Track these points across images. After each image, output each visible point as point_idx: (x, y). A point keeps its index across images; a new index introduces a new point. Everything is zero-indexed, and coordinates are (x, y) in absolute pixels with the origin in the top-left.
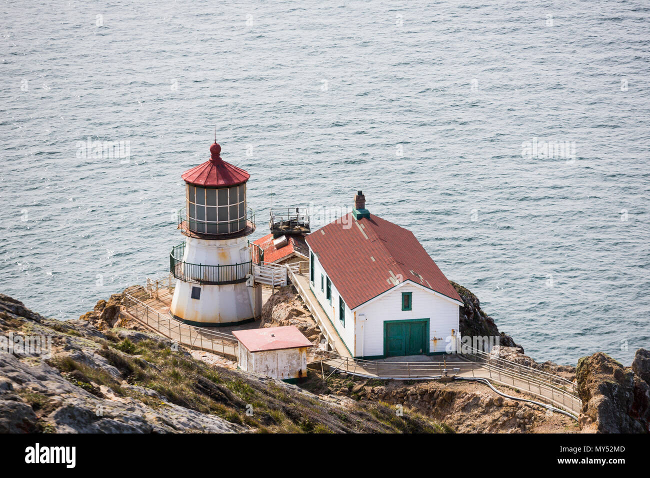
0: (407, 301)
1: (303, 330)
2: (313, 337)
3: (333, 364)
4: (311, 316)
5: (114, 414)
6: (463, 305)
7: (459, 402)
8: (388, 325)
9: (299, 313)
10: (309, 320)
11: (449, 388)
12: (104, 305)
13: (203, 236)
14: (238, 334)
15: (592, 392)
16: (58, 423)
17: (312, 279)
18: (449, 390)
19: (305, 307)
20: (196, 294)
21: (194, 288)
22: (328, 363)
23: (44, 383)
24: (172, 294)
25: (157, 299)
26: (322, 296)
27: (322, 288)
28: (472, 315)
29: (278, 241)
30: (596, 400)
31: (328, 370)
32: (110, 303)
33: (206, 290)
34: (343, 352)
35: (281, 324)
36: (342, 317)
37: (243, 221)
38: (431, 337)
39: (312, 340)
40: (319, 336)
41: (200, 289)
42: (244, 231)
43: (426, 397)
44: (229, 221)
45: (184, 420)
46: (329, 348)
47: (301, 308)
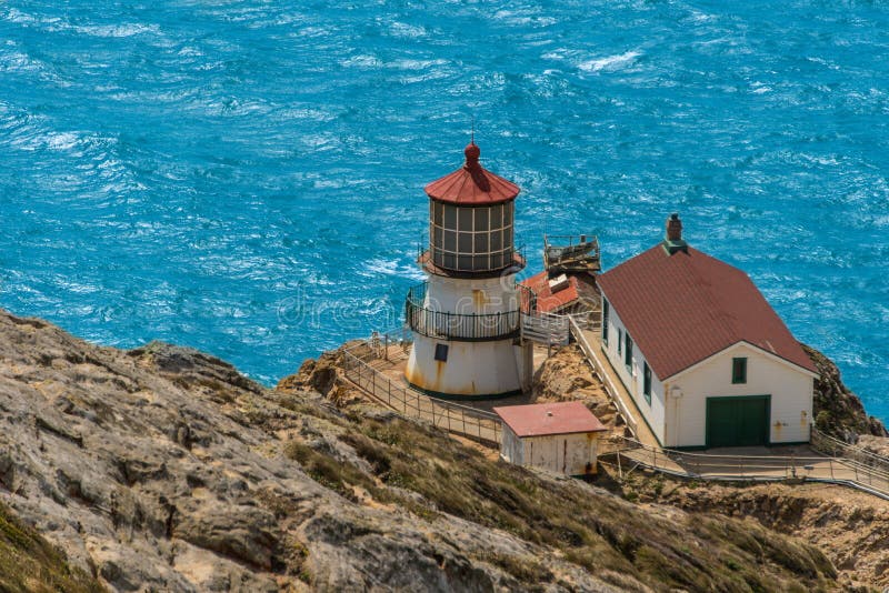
0: (739, 370)
1: (592, 407)
2: (606, 417)
3: (634, 456)
4: (603, 389)
6: (818, 377)
7: (810, 513)
8: (713, 403)
9: (587, 384)
10: (600, 393)
11: (796, 493)
12: (313, 367)
13: (453, 274)
14: (502, 411)
17: (605, 336)
18: (797, 496)
19: (595, 375)
20: (441, 354)
21: (438, 345)
22: (627, 455)
23: (284, 482)
24: (407, 353)
25: (386, 359)
26: (619, 362)
27: (620, 350)
28: (830, 391)
29: (553, 283)
31: (627, 463)
32: (322, 364)
33: (455, 350)
34: (649, 443)
35: (561, 399)
36: (647, 391)
37: (509, 254)
38: (773, 421)
39: (604, 422)
40: (614, 416)
41: (446, 347)
42: (509, 268)
43: (765, 505)
44: (489, 253)
46: (628, 433)
47: (589, 377)
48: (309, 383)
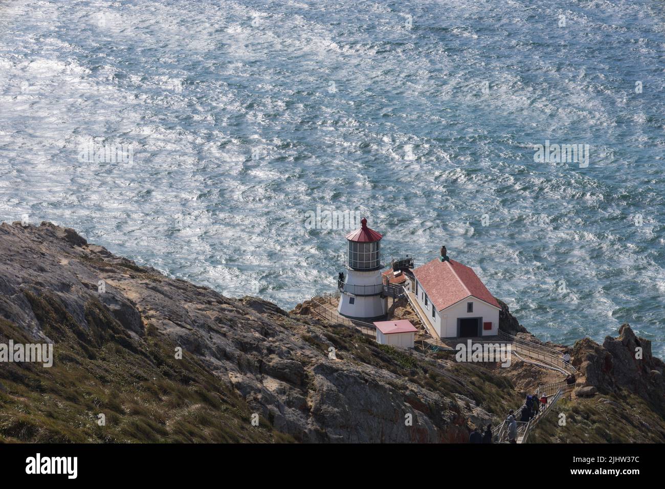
0: (470, 307)
1: (412, 322)
2: (417, 326)
3: (429, 341)
4: (416, 315)
5: (345, 369)
6: (500, 310)
8: (460, 320)
9: (409, 313)
10: (415, 316)
13: (356, 270)
14: (376, 323)
15: (583, 359)
16: (316, 373)
17: (417, 294)
19: (413, 310)
20: (352, 301)
21: (351, 298)
22: (425, 341)
23: (303, 350)
24: (339, 301)
25: (330, 303)
26: (422, 304)
27: (423, 299)
28: (505, 315)
29: (395, 273)
30: (585, 364)
31: (426, 344)
32: (305, 306)
33: (358, 300)
34: (434, 335)
35: (400, 319)
36: (434, 315)
37: (378, 262)
39: (417, 328)
40: (421, 326)
41: (354, 299)
42: (378, 267)
44: (371, 262)
45: (373, 372)
46: (426, 332)
47: (410, 310)
48: (299, 313)
